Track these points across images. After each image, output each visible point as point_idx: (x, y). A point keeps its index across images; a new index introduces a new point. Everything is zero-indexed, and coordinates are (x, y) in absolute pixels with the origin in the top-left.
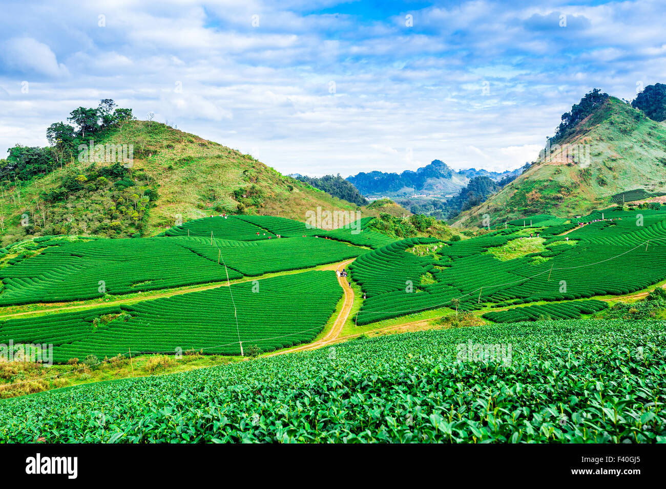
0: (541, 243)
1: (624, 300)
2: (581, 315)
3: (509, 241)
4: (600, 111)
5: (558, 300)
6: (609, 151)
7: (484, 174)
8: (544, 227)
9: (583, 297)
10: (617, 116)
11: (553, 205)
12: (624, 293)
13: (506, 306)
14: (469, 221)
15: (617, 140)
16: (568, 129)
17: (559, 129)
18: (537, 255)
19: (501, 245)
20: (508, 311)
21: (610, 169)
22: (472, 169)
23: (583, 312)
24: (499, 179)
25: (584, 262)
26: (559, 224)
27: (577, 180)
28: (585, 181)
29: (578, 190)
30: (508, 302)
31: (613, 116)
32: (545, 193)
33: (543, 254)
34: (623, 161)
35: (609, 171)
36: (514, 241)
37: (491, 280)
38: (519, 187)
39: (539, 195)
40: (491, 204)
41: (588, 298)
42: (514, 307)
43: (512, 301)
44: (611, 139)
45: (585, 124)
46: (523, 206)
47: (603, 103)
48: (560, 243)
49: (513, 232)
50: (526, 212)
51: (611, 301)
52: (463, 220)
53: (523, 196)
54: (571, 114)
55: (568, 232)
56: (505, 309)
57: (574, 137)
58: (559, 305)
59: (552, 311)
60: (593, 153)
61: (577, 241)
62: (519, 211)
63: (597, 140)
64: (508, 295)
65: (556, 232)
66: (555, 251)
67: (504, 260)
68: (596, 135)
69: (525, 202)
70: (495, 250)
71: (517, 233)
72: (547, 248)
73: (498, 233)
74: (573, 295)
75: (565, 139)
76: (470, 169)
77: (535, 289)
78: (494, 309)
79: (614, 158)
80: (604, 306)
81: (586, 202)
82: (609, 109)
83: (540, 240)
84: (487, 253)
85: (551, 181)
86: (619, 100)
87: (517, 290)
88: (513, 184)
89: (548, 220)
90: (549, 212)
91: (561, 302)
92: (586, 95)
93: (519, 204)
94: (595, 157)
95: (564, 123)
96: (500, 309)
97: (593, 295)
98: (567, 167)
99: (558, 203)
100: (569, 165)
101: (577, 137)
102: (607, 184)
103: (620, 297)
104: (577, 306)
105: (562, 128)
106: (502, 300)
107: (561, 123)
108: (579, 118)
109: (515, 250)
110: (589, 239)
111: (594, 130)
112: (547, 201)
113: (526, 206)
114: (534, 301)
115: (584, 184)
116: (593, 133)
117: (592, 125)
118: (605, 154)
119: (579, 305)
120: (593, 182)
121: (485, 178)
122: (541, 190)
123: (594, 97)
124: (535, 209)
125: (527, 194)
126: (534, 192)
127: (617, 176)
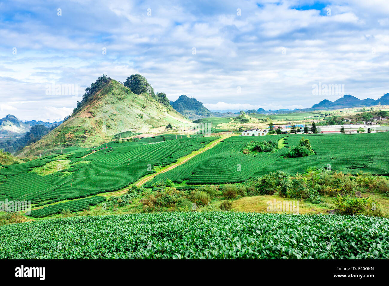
0: (68, 163)
1: (115, 195)
2: (90, 206)
3: (47, 163)
4: (107, 88)
5: (76, 198)
6: (112, 110)
7: (41, 123)
8: (72, 154)
9: (92, 195)
10: (116, 90)
11: (81, 141)
12: (115, 190)
13: (42, 206)
14: (29, 152)
15: (116, 104)
16: (89, 97)
17: (84, 97)
18: (65, 171)
19: (41, 166)
20: (43, 208)
21: (113, 120)
22: (34, 121)
23: (91, 204)
24: (51, 126)
25: (93, 173)
26: (81, 152)
27: (94, 126)
28: (99, 126)
29: (96, 132)
30: (45, 202)
31: (113, 90)
32: (76, 134)
33: (69, 170)
34: (120, 115)
35: (112, 121)
36: (51, 163)
37: (33, 189)
38: (61, 130)
39: (73, 135)
40: (43, 141)
41: (95, 195)
42: (47, 206)
43: (47, 201)
44: (113, 103)
45: (99, 94)
46: (63, 142)
47: (108, 83)
48: (80, 162)
49: (53, 157)
50: (65, 146)
51: (108, 196)
52: (25, 152)
53: (64, 137)
54: (91, 88)
55: (86, 156)
56: (41, 207)
57: (93, 101)
58: (76, 201)
59: (72, 206)
60: (104, 110)
61: (90, 161)
62: (61, 145)
63: (105, 103)
64: (45, 198)
65: (79, 156)
66: (76, 168)
67: (43, 175)
68: (105, 101)
69: (64, 139)
70: (38, 169)
71: (55, 158)
72: (72, 166)
73: (43, 159)
74: (86, 194)
75: (88, 102)
76: (32, 121)
77: (63, 192)
78: (35, 208)
79: (115, 114)
80: (103, 199)
81: (100, 139)
82: (111, 87)
83: (68, 161)
84: (32, 171)
85: (80, 127)
86: (116, 81)
87: (51, 194)
88: (57, 129)
89: (77, 149)
90: (78, 145)
91: (78, 199)
92: (99, 78)
93: (61, 141)
94: (104, 113)
95: (87, 93)
96: (38, 208)
97: (97, 193)
98: (89, 119)
99: (84, 140)
100: (90, 118)
101: (94, 101)
102: (111, 129)
103: (113, 193)
104: (87, 201)
105: (86, 96)
106: (40, 202)
107: (85, 93)
108: (96, 91)
109: (51, 169)
110: (97, 159)
111: (104, 98)
112: (78, 138)
113: (65, 142)
114: (61, 200)
115: (99, 128)
116: (103, 99)
117: (103, 95)
118: (110, 112)
119: (89, 200)
120: (104, 127)
121: (41, 126)
122: (74, 132)
123: (103, 79)
124: (70, 143)
125: (65, 135)
126: (70, 134)
127: (116, 124)
